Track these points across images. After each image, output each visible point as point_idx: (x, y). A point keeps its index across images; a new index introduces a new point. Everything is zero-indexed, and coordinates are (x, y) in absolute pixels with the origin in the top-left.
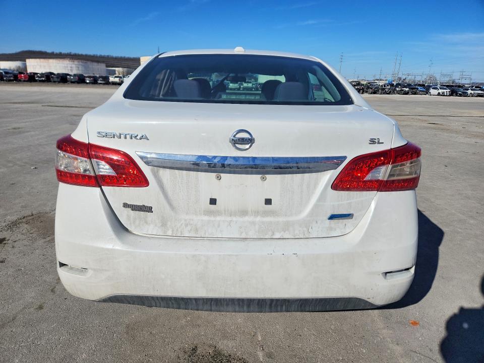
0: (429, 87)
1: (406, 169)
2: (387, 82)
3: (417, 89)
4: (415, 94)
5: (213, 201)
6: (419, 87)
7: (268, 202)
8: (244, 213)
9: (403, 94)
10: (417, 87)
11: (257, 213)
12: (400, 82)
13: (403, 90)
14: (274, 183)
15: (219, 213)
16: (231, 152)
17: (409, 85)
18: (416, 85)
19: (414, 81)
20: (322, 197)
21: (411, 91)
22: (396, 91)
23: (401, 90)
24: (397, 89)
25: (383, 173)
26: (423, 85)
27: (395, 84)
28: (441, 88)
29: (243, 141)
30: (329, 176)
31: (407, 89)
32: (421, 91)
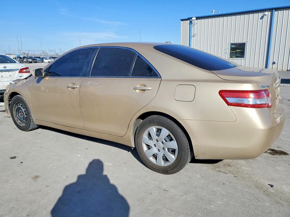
0: (43, 58)
1: (28, 70)
2: (16, 56)
3: (37, 60)
4: (36, 62)
5: (2, 76)
6: (37, 59)
7: (10, 75)
8: (7, 77)
9: (29, 63)
10: (36, 59)
11: (9, 77)
12: (25, 56)
13: (28, 61)
14: (10, 73)
15: (3, 78)
16: (4, 69)
17: (31, 58)
18: (35, 57)
19: (34, 55)
20: (18, 74)
21: (34, 61)
22: (24, 62)
23: (27, 61)
24: (24, 60)
25: (25, 71)
26: (39, 58)
27: (22, 57)
28: (49, 59)
29: (5, 67)
30: (18, 71)
31: (31, 60)
32: (39, 61)
